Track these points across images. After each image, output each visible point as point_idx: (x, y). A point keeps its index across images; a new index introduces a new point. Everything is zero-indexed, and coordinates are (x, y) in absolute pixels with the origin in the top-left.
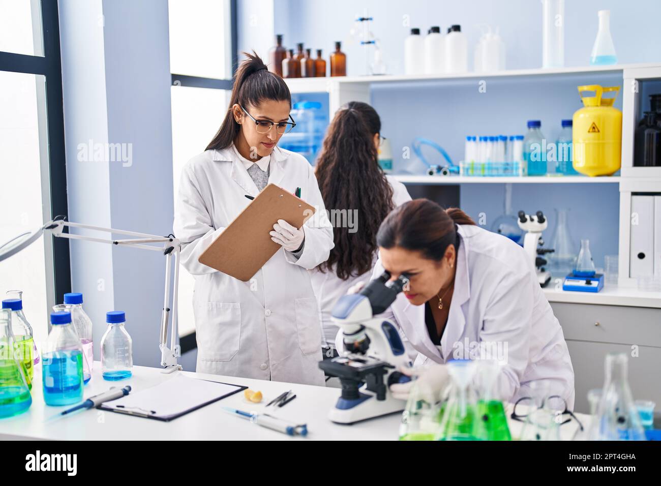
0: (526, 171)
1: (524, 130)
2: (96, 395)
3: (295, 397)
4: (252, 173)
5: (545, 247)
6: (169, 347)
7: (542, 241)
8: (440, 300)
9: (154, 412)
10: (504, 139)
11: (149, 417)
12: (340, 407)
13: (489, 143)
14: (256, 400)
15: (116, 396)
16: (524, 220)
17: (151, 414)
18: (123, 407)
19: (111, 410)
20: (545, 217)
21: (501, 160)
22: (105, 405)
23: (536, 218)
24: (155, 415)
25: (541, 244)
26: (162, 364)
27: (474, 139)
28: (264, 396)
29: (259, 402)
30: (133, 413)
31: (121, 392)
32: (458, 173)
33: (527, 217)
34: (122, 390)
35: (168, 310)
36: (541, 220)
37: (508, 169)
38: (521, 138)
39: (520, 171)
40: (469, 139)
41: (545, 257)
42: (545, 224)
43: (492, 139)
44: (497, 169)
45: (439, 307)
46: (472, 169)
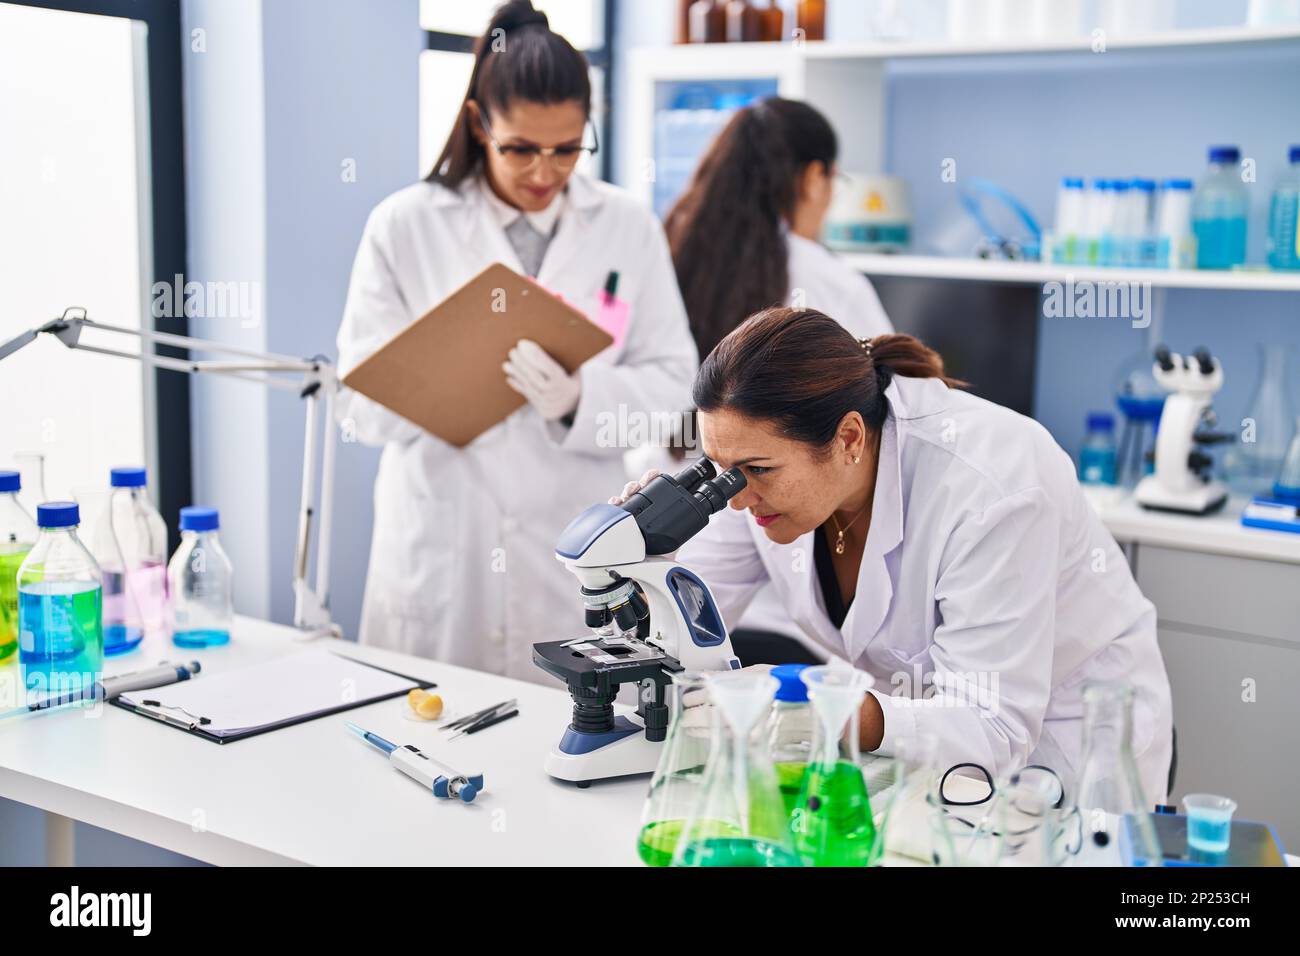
0: (1193, 258)
1: (1199, 167)
2: (117, 675)
3: (515, 713)
4: (516, 235)
5: (1217, 429)
6: (313, 586)
7: (1212, 415)
8: (841, 533)
9: (205, 721)
10: (1149, 187)
11: (193, 731)
12: (569, 748)
13: (1111, 196)
14: (429, 715)
15: (159, 681)
16: (1167, 366)
17: (197, 723)
18: (157, 704)
19: (131, 708)
20: (1216, 361)
21: (1138, 231)
22: (128, 697)
23: (1194, 364)
24: (205, 728)
25: (1209, 423)
26: (298, 619)
27: (1080, 185)
28: (445, 707)
29: (435, 719)
30: (168, 718)
31: (174, 674)
32: (1037, 257)
33: (1177, 360)
34: (176, 669)
35: (310, 512)
36: (1207, 368)
37: (1150, 253)
38: (1185, 186)
39: (1174, 259)
40: (1069, 184)
41: (1211, 451)
42: (1217, 378)
43: (1120, 187)
44: (1125, 254)
45: (838, 550)
46: (1068, 252)
